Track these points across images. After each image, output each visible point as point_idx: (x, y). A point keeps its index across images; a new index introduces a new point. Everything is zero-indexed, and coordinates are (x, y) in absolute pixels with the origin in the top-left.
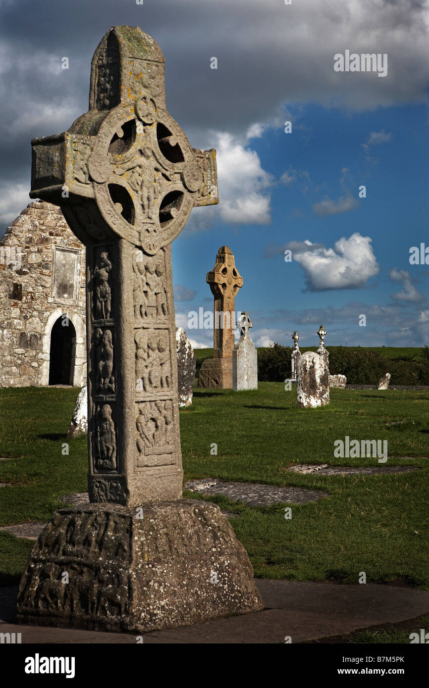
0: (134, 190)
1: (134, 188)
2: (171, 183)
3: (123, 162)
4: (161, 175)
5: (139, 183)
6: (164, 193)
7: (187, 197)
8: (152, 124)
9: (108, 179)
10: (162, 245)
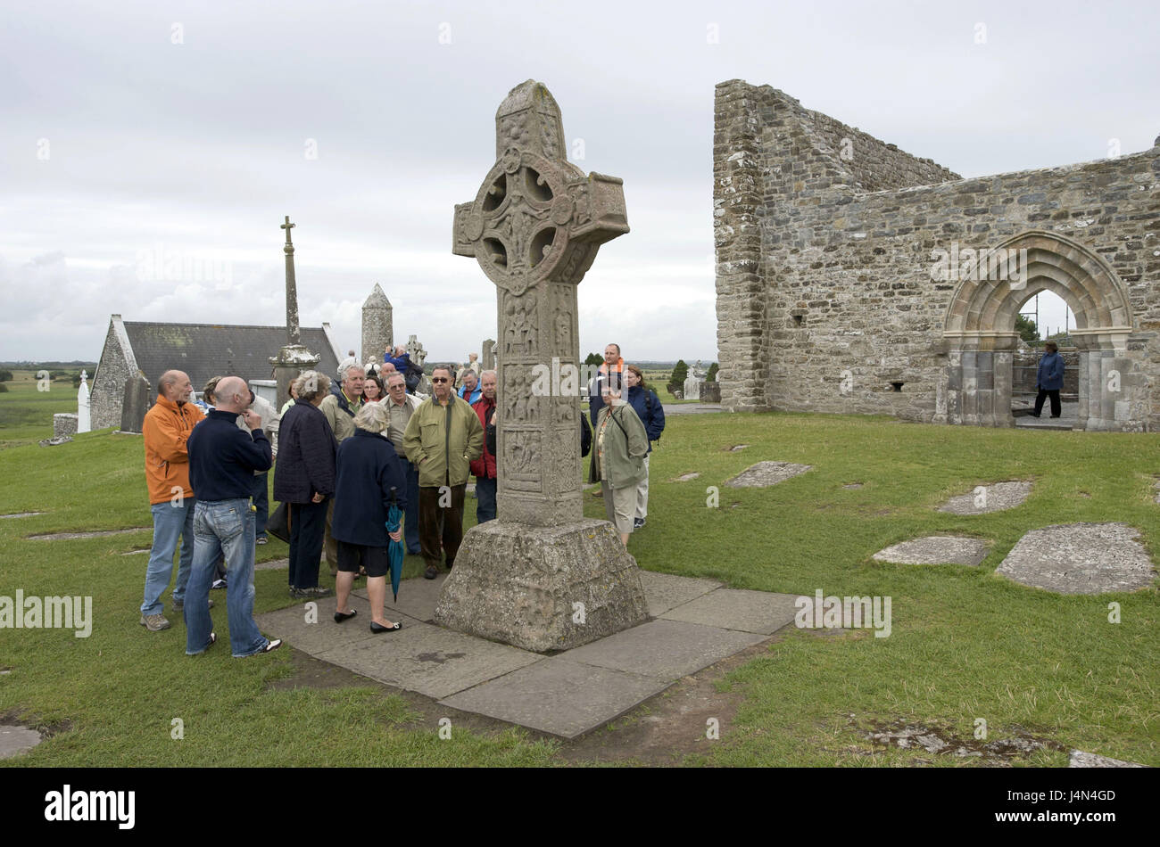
0: (506, 238)
1: (506, 236)
2: (541, 221)
3: (497, 216)
4: (528, 218)
5: (509, 231)
6: (534, 234)
7: (560, 231)
8: (518, 172)
9: (482, 235)
10: (531, 284)
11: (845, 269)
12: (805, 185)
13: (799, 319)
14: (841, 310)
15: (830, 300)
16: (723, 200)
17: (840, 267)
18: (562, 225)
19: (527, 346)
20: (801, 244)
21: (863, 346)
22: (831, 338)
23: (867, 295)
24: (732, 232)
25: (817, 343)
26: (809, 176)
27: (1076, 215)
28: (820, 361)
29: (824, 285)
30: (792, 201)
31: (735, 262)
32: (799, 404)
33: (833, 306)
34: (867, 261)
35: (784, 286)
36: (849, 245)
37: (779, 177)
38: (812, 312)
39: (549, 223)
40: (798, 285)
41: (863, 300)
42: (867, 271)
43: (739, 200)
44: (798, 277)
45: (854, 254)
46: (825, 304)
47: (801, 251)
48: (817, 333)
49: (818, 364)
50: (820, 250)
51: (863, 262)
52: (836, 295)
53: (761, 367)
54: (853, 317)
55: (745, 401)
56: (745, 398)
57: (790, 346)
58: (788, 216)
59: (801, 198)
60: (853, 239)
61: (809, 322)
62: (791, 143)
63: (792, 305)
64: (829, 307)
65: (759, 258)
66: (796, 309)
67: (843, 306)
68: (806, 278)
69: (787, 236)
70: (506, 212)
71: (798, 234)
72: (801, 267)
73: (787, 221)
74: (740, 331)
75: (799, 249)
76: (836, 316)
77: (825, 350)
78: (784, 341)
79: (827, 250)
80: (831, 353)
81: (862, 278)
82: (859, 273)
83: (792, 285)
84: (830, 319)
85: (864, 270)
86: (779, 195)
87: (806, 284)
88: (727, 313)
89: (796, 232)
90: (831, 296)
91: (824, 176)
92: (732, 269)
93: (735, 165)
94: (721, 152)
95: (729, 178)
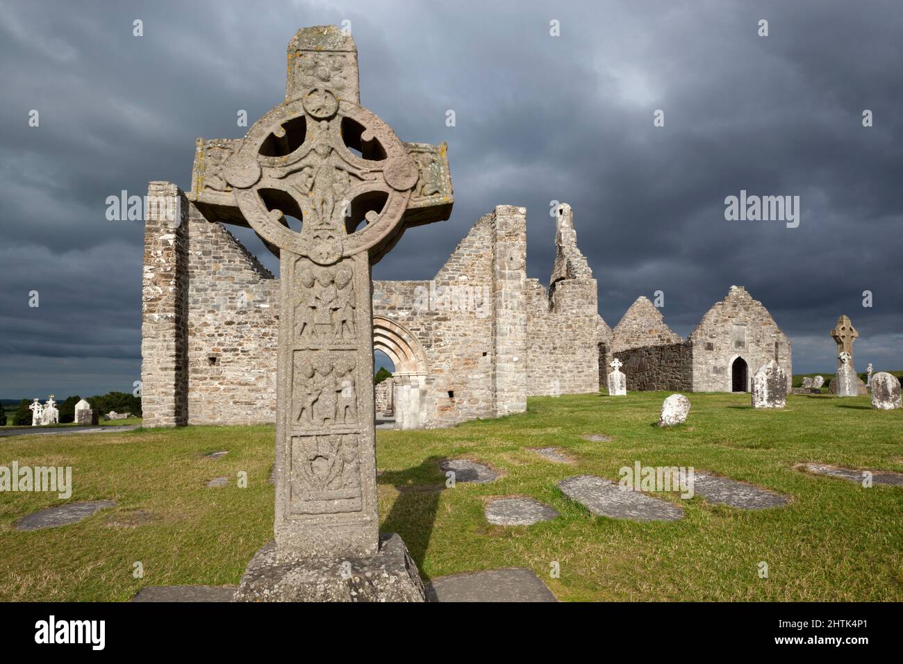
0: (301, 193)
1: (302, 191)
2: (365, 182)
3: (285, 164)
4: (344, 174)
5: (310, 186)
6: (353, 195)
7: (393, 198)
8: (329, 119)
9: (256, 183)
10: (345, 254)
11: (252, 327)
12: (222, 267)
13: (213, 360)
14: (248, 355)
15: (240, 348)
16: (153, 267)
17: (248, 325)
18: (401, 191)
19: (338, 327)
20: (218, 307)
21: (265, 380)
22: (241, 374)
23: (269, 345)
24: (161, 292)
25: (229, 377)
26: (226, 261)
27: (400, 309)
28: (229, 390)
29: (235, 337)
30: (210, 277)
31: (162, 314)
32: (212, 421)
33: (242, 351)
34: (269, 323)
35: (201, 335)
36: (256, 311)
37: (200, 258)
38: (225, 355)
39: (379, 186)
40: (213, 335)
41: (266, 348)
42: (268, 330)
43: (169, 269)
44: (214, 330)
45: (260, 318)
46: (236, 350)
47: (216, 312)
48: (229, 370)
49: (228, 392)
50: (233, 313)
51: (267, 324)
52: (245, 345)
53: (181, 394)
54: (258, 360)
55: (166, 420)
56: (167, 417)
57: (205, 379)
58: (207, 287)
59: (217, 275)
60: (259, 307)
61: (222, 362)
62: (212, 237)
63: (208, 350)
64: (239, 352)
65: (182, 314)
66: (212, 352)
67: (250, 352)
68: (220, 331)
69: (205, 301)
70: (304, 162)
71: (215, 300)
72: (217, 323)
73: (205, 290)
74: (164, 366)
75: (216, 310)
76: (245, 359)
77: (235, 382)
78: (200, 375)
79: (238, 313)
80: (240, 384)
81: (265, 334)
82: (263, 331)
83: (208, 335)
84: (240, 361)
85: (267, 329)
86: (199, 271)
87: (220, 335)
88: (152, 352)
89: (214, 298)
90: (240, 345)
91: (238, 263)
92: (159, 319)
93: (166, 243)
94: (153, 231)
95: (159, 252)
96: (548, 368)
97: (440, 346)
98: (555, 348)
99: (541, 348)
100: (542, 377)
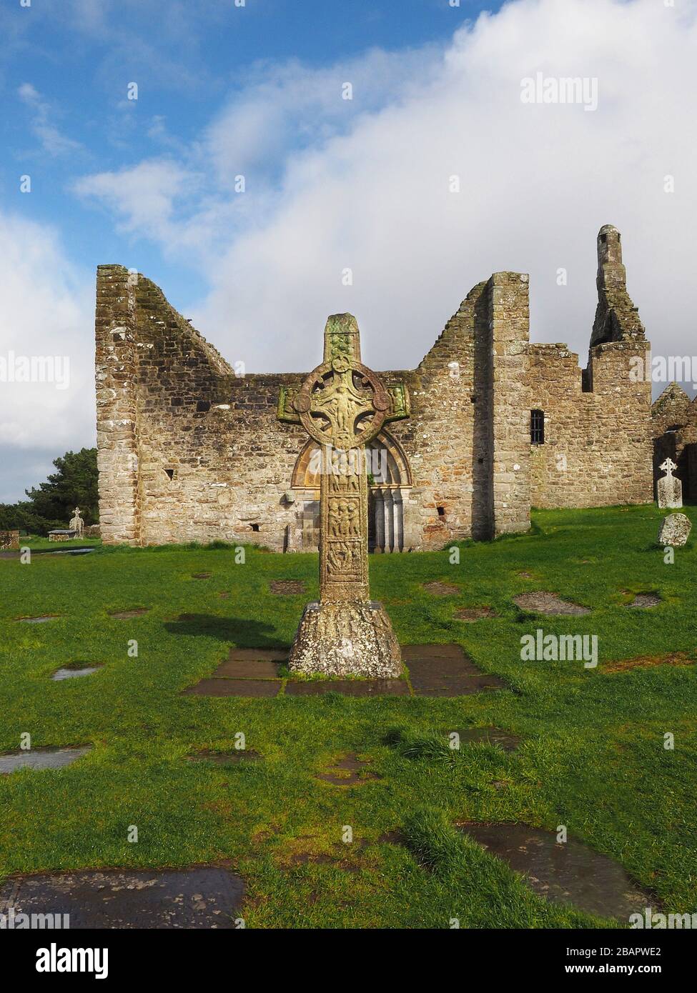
3: (323, 398)
5: (336, 409)
7: (379, 414)
9: (309, 409)
11: (211, 432)
12: (176, 361)
13: (170, 473)
14: (208, 466)
15: (199, 458)
16: (105, 366)
17: (207, 431)
18: (382, 411)
19: (350, 486)
20: (172, 410)
21: (228, 495)
22: (201, 489)
23: (230, 455)
24: (115, 395)
25: (188, 493)
26: (179, 354)
28: (190, 508)
29: (193, 445)
30: (164, 374)
31: (117, 421)
33: (201, 462)
34: (230, 428)
35: (156, 443)
36: (215, 414)
37: (152, 351)
38: (182, 467)
40: (169, 443)
41: (227, 458)
42: (230, 436)
43: (122, 368)
44: (169, 437)
45: (219, 421)
46: (194, 460)
47: (173, 416)
48: (187, 484)
49: (188, 510)
50: (190, 416)
51: (227, 428)
52: (204, 454)
54: (219, 471)
56: (126, 540)
57: (163, 495)
58: (160, 386)
59: (172, 371)
60: (218, 409)
61: (180, 475)
62: (164, 326)
63: (164, 461)
64: (198, 463)
65: (135, 419)
66: (169, 463)
67: (210, 463)
68: (177, 438)
69: (159, 402)
70: (332, 396)
71: (169, 401)
72: (173, 428)
73: (159, 389)
75: (171, 414)
76: (204, 471)
77: (194, 498)
78: (156, 491)
79: (195, 417)
80: (201, 501)
81: (226, 441)
82: (223, 437)
83: (164, 444)
84: (199, 473)
85: (227, 435)
86: (151, 366)
87: (177, 443)
88: (109, 465)
90: (199, 454)
91: (193, 356)
92: (114, 427)
93: (117, 337)
94: (103, 324)
95: (111, 348)
96: (580, 470)
97: (427, 452)
98: (590, 443)
99: (571, 443)
100: (572, 484)
